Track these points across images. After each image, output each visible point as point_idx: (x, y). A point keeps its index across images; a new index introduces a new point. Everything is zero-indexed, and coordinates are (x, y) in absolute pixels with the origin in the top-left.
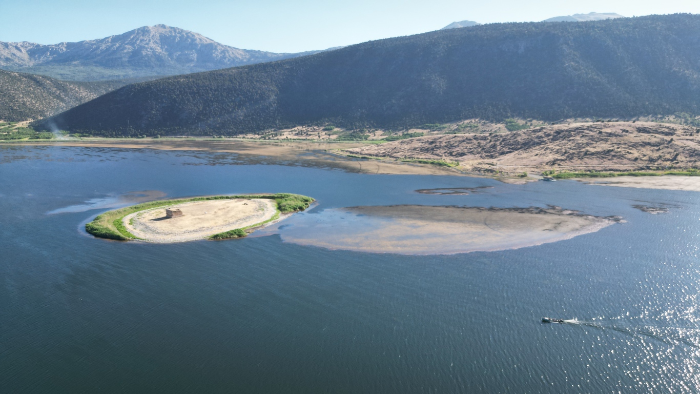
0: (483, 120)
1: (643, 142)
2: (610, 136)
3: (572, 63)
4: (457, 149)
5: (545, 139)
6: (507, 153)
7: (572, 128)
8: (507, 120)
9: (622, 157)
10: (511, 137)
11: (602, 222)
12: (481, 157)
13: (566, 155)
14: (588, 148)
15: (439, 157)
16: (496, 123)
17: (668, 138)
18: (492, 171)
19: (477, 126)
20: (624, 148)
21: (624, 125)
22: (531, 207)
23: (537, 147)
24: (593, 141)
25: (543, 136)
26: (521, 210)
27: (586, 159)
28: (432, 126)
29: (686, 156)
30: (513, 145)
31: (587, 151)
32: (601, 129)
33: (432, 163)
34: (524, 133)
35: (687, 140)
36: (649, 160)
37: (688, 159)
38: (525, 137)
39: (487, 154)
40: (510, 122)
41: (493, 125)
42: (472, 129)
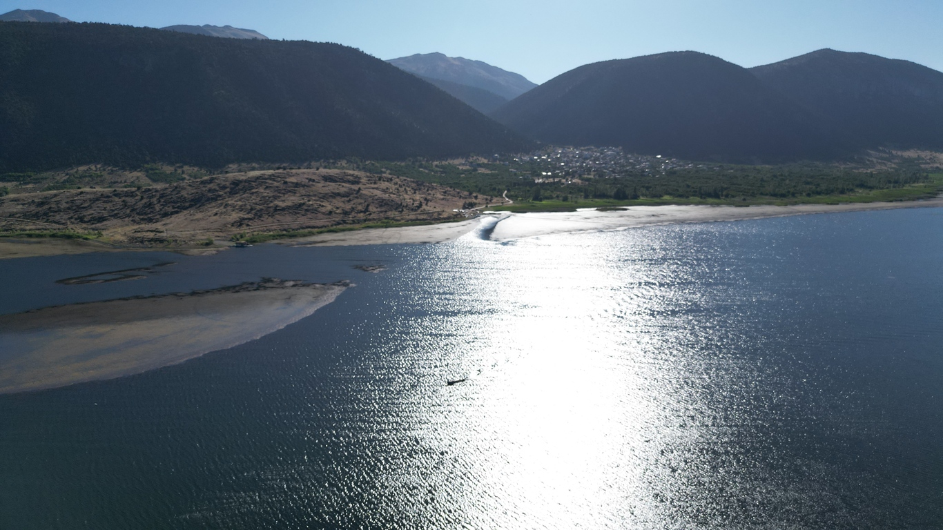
0: (109, 166)
1: (333, 193)
2: (296, 187)
3: (223, 92)
4: (91, 212)
5: (221, 193)
6: (172, 213)
7: (252, 178)
8: (146, 166)
9: (315, 211)
10: (171, 191)
11: (333, 289)
12: (134, 221)
13: (253, 212)
14: (276, 202)
15: (61, 226)
16: (130, 170)
17: (355, 187)
18: (161, 241)
19: (102, 176)
20: (315, 200)
21: (309, 173)
22: (244, 283)
23: (214, 204)
24: (279, 193)
25: (218, 188)
26: (234, 289)
27: (277, 216)
28: (20, 176)
29: (377, 206)
30: (178, 202)
31: (277, 206)
32: (286, 178)
33: (53, 236)
34: (190, 185)
35: (373, 188)
36: (343, 213)
37: (379, 209)
38: (193, 191)
39: (141, 217)
40: (152, 169)
41: (127, 173)
42: (93, 180)
